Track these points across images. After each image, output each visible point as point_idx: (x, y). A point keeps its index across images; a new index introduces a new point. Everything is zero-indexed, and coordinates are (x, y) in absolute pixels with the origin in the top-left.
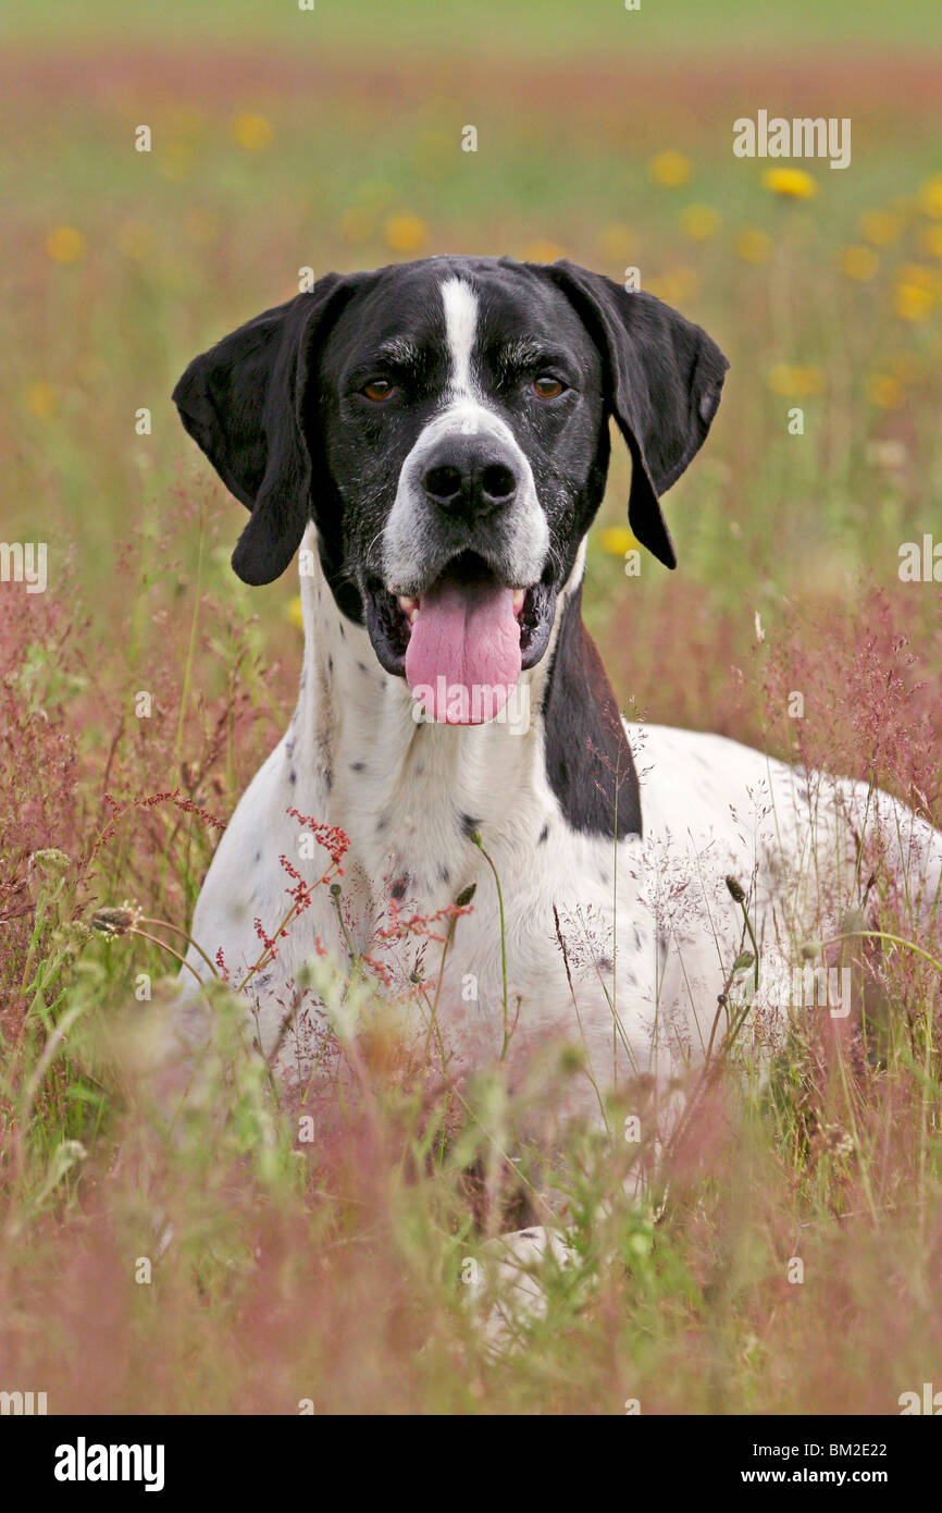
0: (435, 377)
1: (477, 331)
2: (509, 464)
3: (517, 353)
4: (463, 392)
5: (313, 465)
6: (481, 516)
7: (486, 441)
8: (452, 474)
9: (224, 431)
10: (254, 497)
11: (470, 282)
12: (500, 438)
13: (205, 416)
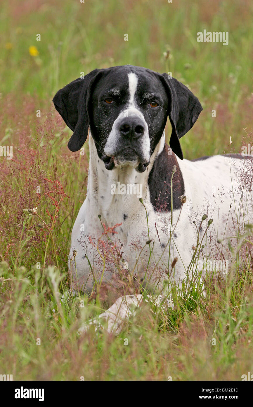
0: (125, 99)
1: (137, 88)
2: (142, 126)
3: (148, 96)
4: (132, 104)
5: (90, 120)
6: (134, 139)
7: (137, 119)
8: (127, 127)
9: (66, 110)
10: (74, 128)
11: (136, 74)
12: (141, 118)
13: (61, 106)
